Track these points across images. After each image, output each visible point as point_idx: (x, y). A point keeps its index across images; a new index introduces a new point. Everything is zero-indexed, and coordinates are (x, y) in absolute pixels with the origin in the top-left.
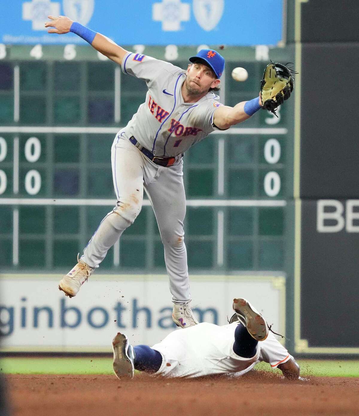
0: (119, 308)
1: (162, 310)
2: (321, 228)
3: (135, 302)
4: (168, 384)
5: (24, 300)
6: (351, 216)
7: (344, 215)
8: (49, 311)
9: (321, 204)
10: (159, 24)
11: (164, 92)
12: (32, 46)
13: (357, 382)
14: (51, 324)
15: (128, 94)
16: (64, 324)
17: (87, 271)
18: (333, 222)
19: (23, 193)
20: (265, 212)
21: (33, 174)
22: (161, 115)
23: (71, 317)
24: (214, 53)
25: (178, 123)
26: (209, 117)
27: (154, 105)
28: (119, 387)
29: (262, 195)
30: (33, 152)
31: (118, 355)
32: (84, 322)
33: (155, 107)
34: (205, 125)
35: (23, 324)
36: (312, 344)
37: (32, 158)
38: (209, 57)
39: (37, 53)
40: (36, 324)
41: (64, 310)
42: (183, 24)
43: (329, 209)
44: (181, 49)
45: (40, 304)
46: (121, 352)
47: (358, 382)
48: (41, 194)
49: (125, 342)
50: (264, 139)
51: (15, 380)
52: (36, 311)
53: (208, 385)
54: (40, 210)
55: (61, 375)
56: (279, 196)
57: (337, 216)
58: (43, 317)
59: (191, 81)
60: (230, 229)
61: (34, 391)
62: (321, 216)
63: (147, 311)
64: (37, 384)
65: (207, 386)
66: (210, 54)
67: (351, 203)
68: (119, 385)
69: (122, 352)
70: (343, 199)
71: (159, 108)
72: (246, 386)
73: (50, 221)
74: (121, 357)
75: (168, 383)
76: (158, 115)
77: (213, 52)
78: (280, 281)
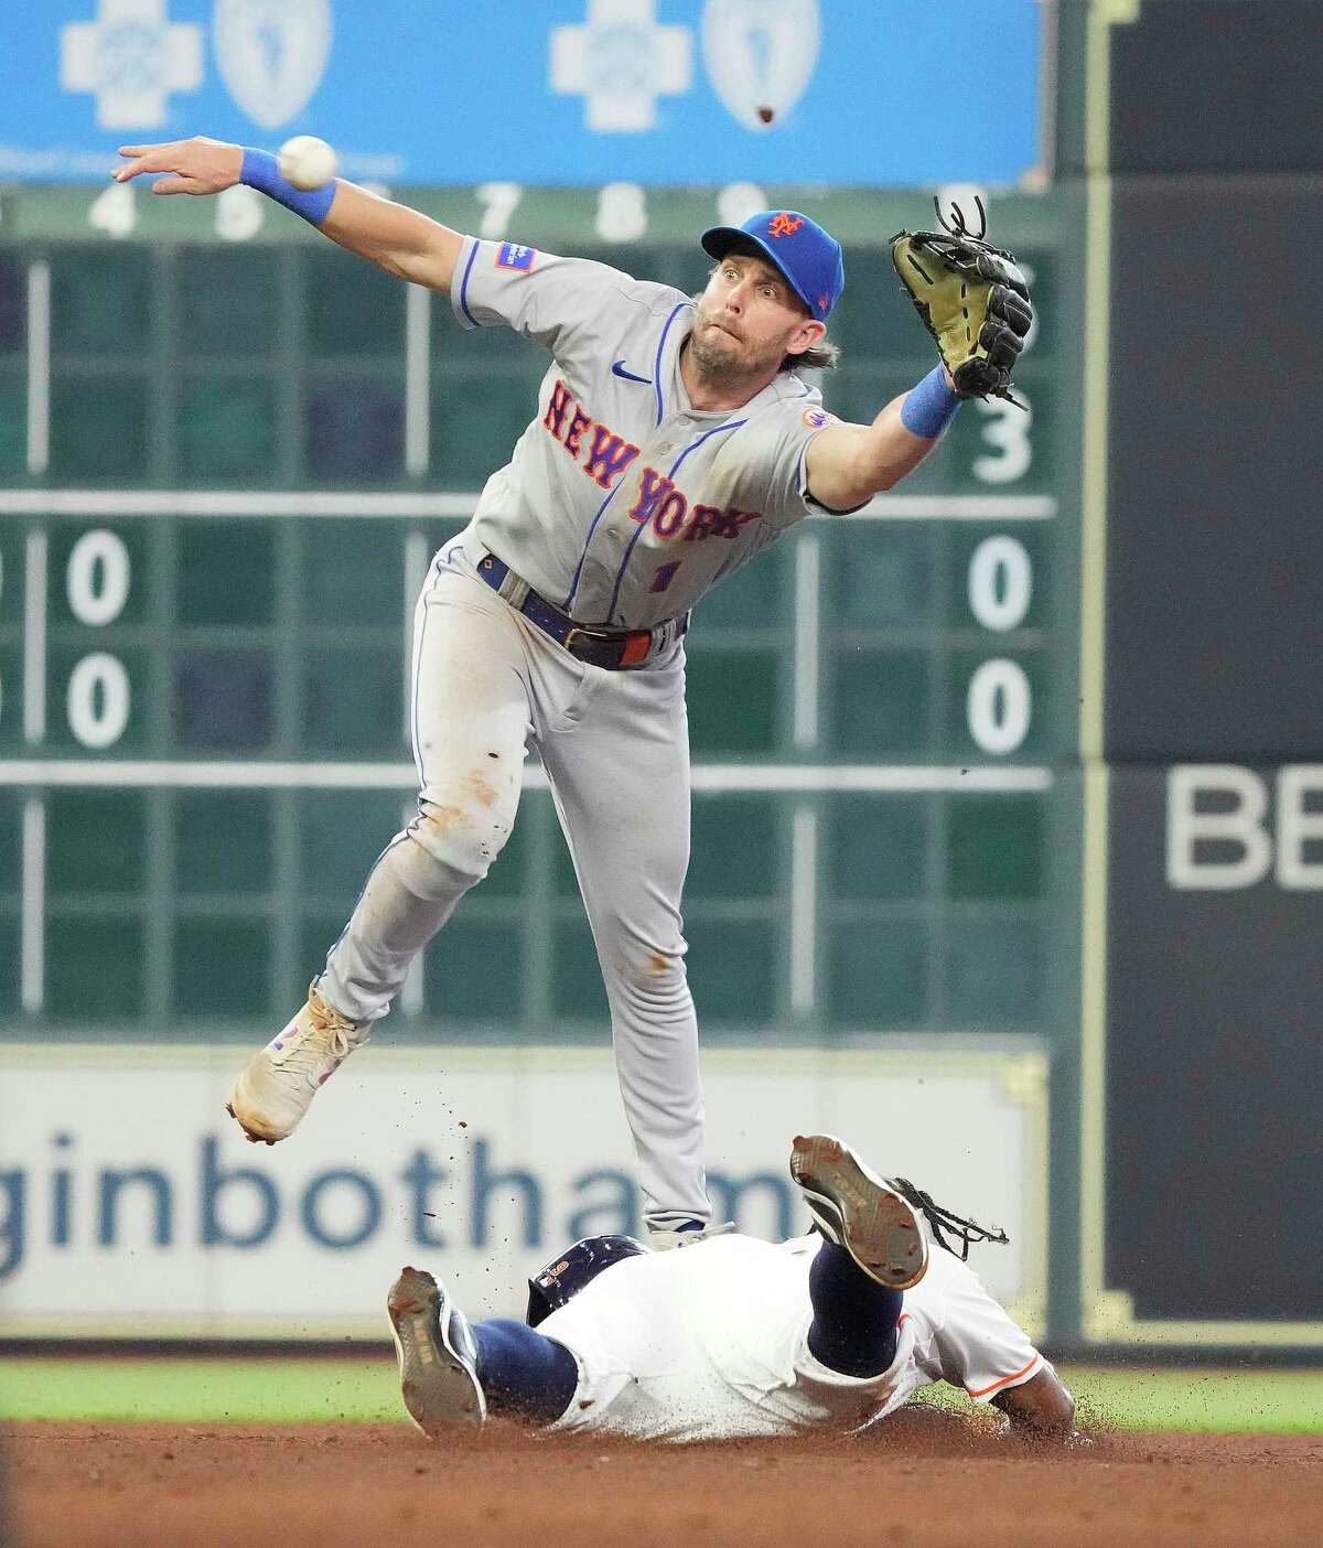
0: (421, 1174)
1: (584, 1182)
2: (1183, 872)
3: (480, 1150)
4: (605, 1459)
5: (63, 1141)
6: (1295, 825)
7: (1269, 823)
8: (158, 1182)
9: (1184, 781)
10: (574, 106)
11: (617, 370)
12: (95, 188)
13: (1316, 1451)
14: (163, 1233)
15: (462, 368)
16: (212, 1233)
17: (337, 1038)
18: (1230, 851)
19: (61, 739)
20: (972, 813)
21: (99, 671)
22: (608, 458)
23: (240, 1208)
24: (795, 220)
25: (667, 485)
26: (787, 465)
27: (579, 425)
28: (420, 1471)
29: (961, 748)
30: (98, 585)
31: (417, 1350)
32: (290, 1228)
33: (582, 428)
34: (773, 495)
35: (61, 1233)
36: (1145, 1309)
37: (97, 608)
38: (776, 233)
39: (115, 215)
40: (107, 1233)
41: (213, 1181)
42: (664, 103)
43: (1214, 802)
44: (659, 201)
45: (125, 1157)
46: (425, 1339)
47: (1321, 1452)
48: (131, 744)
49: (436, 1301)
50: (968, 536)
51: (27, 1442)
52: (111, 1184)
53: (755, 1465)
54: (125, 805)
55: (203, 1425)
56: (1026, 753)
57: (1241, 825)
58: (136, 1205)
59: (707, 326)
60: (838, 874)
61: (98, 1483)
62: (1184, 827)
63: (527, 1183)
64: (112, 1457)
65: (752, 1468)
66: (779, 224)
67: (1296, 780)
68: (421, 1463)
69: (430, 1340)
70: (1266, 762)
71: (601, 432)
72: (897, 1466)
73: (160, 848)
74: (427, 1358)
75: (604, 1454)
76: (595, 458)
77: (792, 218)
78: (1026, 1072)
